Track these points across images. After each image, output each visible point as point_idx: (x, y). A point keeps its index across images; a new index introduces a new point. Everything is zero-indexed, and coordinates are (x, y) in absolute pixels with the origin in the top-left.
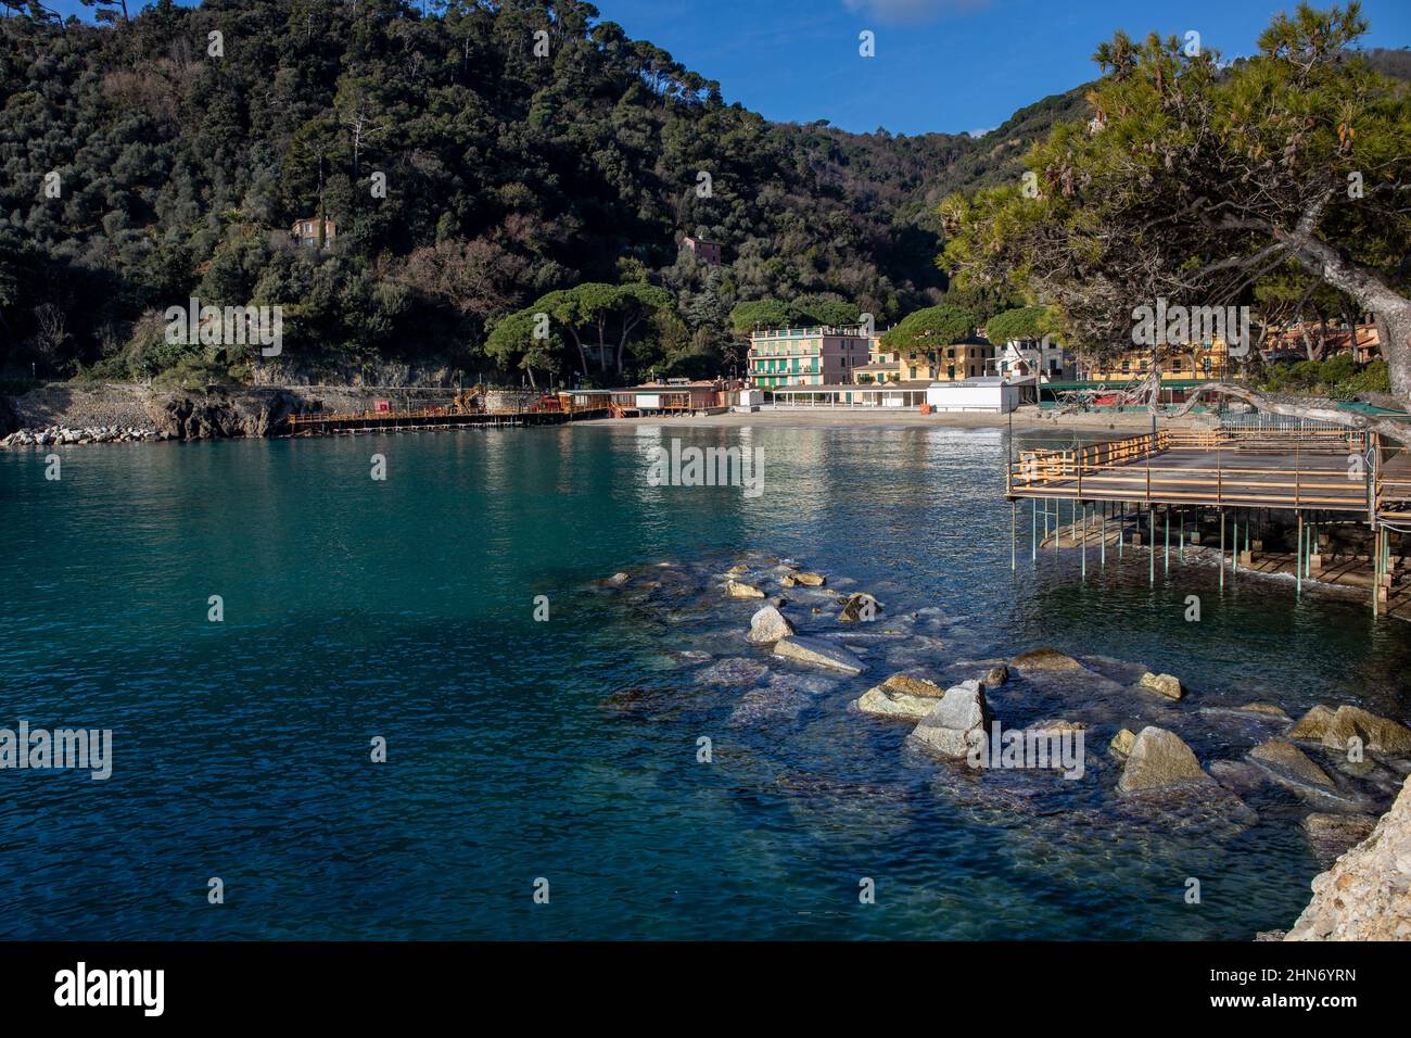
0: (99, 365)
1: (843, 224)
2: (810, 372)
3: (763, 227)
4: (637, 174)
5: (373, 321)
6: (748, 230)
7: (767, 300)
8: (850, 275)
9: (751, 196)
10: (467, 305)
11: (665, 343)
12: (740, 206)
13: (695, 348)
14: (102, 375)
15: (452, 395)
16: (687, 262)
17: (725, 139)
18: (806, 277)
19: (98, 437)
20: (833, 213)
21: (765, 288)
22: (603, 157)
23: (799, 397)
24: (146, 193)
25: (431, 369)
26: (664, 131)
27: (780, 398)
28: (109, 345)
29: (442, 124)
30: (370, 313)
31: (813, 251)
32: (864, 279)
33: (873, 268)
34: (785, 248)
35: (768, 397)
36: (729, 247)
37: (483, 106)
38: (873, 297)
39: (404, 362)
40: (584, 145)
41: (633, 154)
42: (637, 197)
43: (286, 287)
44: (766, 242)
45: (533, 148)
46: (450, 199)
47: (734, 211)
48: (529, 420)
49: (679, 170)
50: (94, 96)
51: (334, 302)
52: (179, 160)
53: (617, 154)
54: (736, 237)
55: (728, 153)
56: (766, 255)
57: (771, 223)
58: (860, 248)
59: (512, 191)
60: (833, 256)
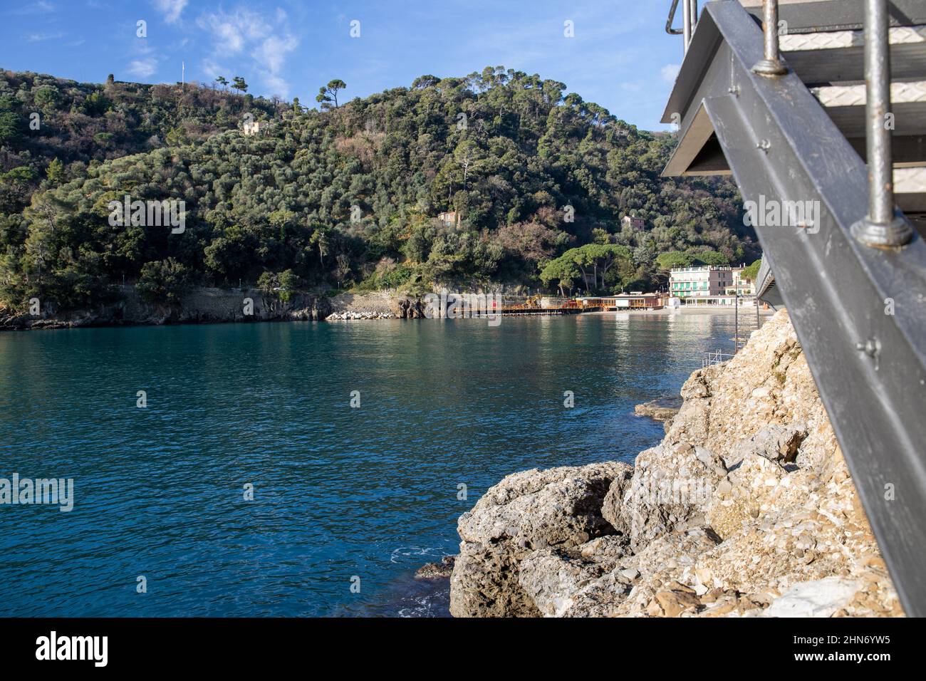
0: (362, 283)
1: (710, 205)
2: (702, 289)
3: (665, 208)
4: (597, 181)
5: (488, 263)
6: (657, 211)
7: (672, 251)
8: (715, 235)
9: (657, 191)
10: (531, 255)
11: (621, 273)
12: (653, 197)
13: (638, 276)
14: (364, 288)
15: (525, 299)
16: (628, 230)
17: (642, 159)
18: (692, 237)
19: (369, 317)
20: (703, 199)
21: (670, 243)
22: (580, 173)
23: (699, 301)
24: (367, 200)
25: (513, 286)
26: (608, 156)
27: (689, 302)
28: (366, 274)
29: (503, 161)
30: (487, 259)
31: (694, 222)
32: (723, 237)
33: (728, 230)
34: (678, 220)
35: (683, 302)
36: (648, 221)
37: (517, 147)
38: (729, 247)
39: (501, 282)
40: (569, 167)
41: (594, 170)
42: (598, 194)
43: (448, 247)
44: (669, 217)
45: (546, 170)
46: (512, 200)
47: (649, 200)
48: (564, 311)
49: (619, 178)
50: (332, 150)
51: (471, 254)
52: (379, 182)
53: (587, 171)
54: (651, 215)
55: (644, 167)
56: (669, 225)
57: (669, 206)
58: (720, 219)
59: (541, 195)
60: (705, 224)
